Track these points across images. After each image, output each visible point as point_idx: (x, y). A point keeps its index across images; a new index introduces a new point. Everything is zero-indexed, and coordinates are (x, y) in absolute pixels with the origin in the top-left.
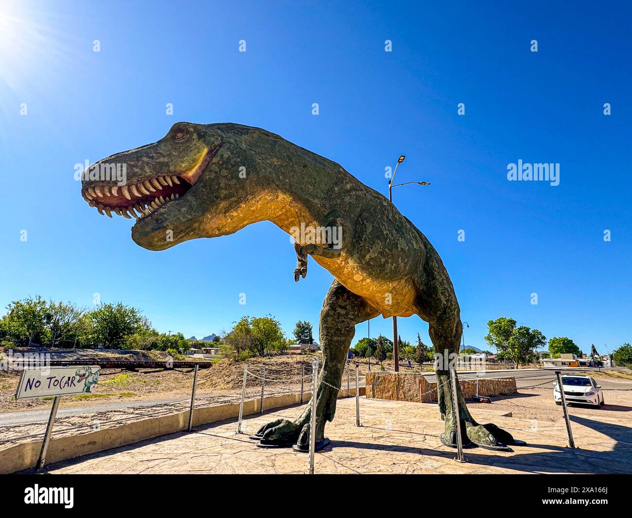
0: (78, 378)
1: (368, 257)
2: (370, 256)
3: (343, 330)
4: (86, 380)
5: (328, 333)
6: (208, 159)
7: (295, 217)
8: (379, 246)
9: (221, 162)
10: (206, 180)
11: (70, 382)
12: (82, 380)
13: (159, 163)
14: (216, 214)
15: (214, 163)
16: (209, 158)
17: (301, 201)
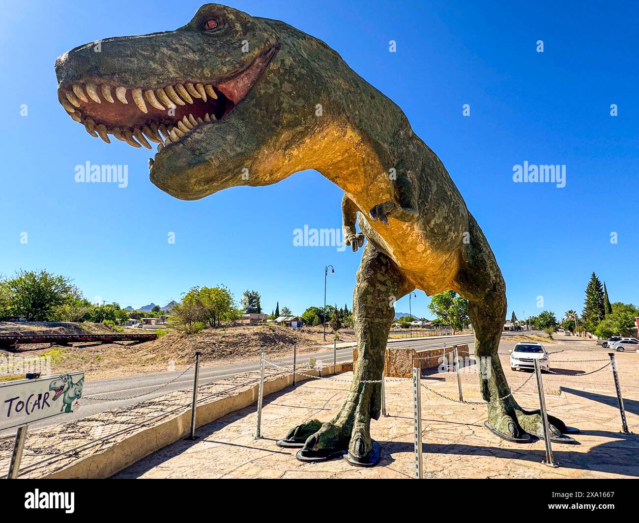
0: (53, 393)
1: (433, 223)
2: (435, 222)
3: (385, 310)
4: (65, 396)
5: (368, 313)
6: (261, 64)
7: (359, 165)
8: (444, 210)
9: (282, 71)
10: (261, 96)
11: (41, 401)
12: (59, 395)
13: (187, 60)
14: (275, 149)
15: (271, 71)
16: (263, 63)
17: (370, 142)
